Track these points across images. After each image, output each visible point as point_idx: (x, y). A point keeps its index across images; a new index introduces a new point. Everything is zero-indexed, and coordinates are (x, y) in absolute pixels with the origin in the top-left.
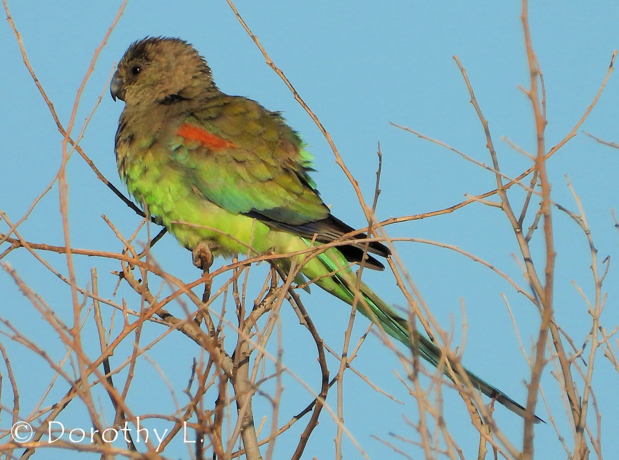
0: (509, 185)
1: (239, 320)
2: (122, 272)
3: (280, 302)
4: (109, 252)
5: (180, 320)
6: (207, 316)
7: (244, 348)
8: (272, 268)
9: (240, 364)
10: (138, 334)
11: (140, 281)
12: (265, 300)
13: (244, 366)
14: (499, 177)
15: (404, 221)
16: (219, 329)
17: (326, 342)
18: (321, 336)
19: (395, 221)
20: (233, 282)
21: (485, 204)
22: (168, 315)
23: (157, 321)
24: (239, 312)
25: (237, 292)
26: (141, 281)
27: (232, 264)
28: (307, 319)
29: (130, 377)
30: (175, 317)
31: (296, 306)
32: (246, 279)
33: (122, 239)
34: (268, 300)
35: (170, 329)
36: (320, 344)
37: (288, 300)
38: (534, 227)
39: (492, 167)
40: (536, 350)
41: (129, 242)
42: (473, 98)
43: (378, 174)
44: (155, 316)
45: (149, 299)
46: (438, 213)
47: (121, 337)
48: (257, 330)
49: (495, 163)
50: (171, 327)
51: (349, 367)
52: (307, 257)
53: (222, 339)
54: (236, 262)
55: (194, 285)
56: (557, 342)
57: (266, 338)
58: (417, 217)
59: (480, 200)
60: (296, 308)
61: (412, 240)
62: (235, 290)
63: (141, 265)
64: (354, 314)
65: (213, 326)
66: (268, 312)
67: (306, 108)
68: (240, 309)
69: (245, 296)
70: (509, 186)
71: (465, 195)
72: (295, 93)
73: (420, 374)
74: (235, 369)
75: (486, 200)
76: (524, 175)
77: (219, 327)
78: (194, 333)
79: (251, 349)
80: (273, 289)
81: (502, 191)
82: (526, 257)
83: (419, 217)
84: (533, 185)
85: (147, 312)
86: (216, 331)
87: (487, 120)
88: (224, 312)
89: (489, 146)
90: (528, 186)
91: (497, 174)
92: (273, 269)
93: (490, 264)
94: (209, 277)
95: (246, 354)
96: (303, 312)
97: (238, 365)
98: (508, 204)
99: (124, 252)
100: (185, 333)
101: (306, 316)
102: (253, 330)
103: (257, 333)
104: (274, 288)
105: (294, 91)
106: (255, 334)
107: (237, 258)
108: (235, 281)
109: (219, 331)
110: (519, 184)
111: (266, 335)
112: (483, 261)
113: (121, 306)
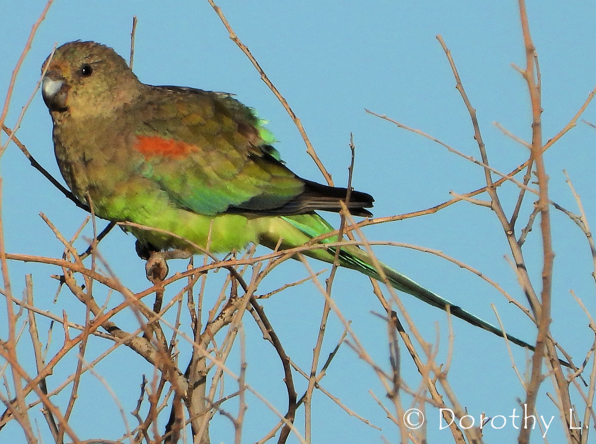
0: (501, 181)
1: (195, 335)
2: (63, 276)
3: (241, 314)
4: (47, 257)
5: (127, 334)
6: (158, 330)
7: (200, 366)
8: (231, 276)
9: (196, 385)
10: (82, 350)
11: (83, 287)
12: (223, 312)
13: (200, 387)
14: (488, 172)
15: (381, 222)
16: (172, 344)
17: (293, 359)
18: (287, 354)
19: (371, 222)
20: (187, 291)
21: (472, 203)
22: (115, 328)
23: (102, 335)
24: (194, 325)
25: (192, 303)
26: (85, 287)
27: (187, 270)
28: (272, 334)
29: (73, 398)
30: (122, 330)
31: (258, 318)
32: (202, 288)
33: (62, 239)
34: (227, 312)
35: (116, 344)
36: (286, 362)
37: (251, 312)
38: (528, 229)
39: (481, 161)
40: (531, 365)
41: (71, 243)
42: (459, 83)
43: (351, 169)
44: (100, 329)
45: (94, 309)
46: (419, 214)
47: (61, 354)
48: (215, 346)
49: (484, 158)
50: (117, 343)
51: (319, 388)
52: (271, 263)
53: (176, 356)
54: (191, 269)
55: (143, 294)
56: (553, 359)
57: (224, 355)
58: (396, 218)
59: (468, 199)
60: (259, 321)
61: (390, 244)
62: (191, 300)
63: (85, 272)
64: (324, 328)
65: (165, 341)
66: (227, 325)
67: (274, 90)
68: (196, 322)
69: (201, 308)
70: (499, 183)
71: (450, 193)
72: (262, 73)
73: (401, 392)
74: (190, 390)
75: (474, 198)
76: (517, 171)
77: (173, 341)
78: (145, 349)
79: (208, 368)
80: (233, 300)
81: (492, 188)
82: (519, 262)
83: (398, 218)
84: (526, 181)
85: (92, 325)
86: (169, 347)
87: (475, 108)
88: (178, 325)
89: (477, 137)
90: (521, 182)
91: (485, 168)
92: (233, 277)
93: (478, 271)
94: (161, 286)
95: (202, 373)
96: (267, 326)
97: (193, 385)
98: (498, 204)
99: (64, 256)
100: (133, 348)
101: (270, 330)
102: (210, 346)
103: (215, 350)
104: (234, 298)
105: (260, 70)
106: (214, 350)
107: (193, 265)
108: (190, 291)
109: (172, 346)
110: (511, 180)
111: (225, 350)
112: (470, 267)
113: (61, 319)
